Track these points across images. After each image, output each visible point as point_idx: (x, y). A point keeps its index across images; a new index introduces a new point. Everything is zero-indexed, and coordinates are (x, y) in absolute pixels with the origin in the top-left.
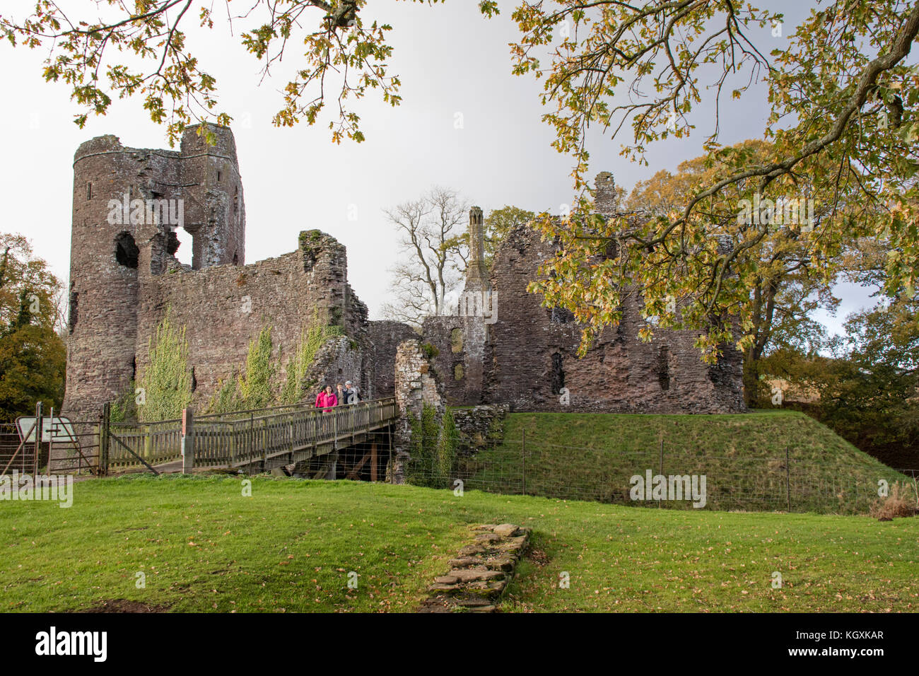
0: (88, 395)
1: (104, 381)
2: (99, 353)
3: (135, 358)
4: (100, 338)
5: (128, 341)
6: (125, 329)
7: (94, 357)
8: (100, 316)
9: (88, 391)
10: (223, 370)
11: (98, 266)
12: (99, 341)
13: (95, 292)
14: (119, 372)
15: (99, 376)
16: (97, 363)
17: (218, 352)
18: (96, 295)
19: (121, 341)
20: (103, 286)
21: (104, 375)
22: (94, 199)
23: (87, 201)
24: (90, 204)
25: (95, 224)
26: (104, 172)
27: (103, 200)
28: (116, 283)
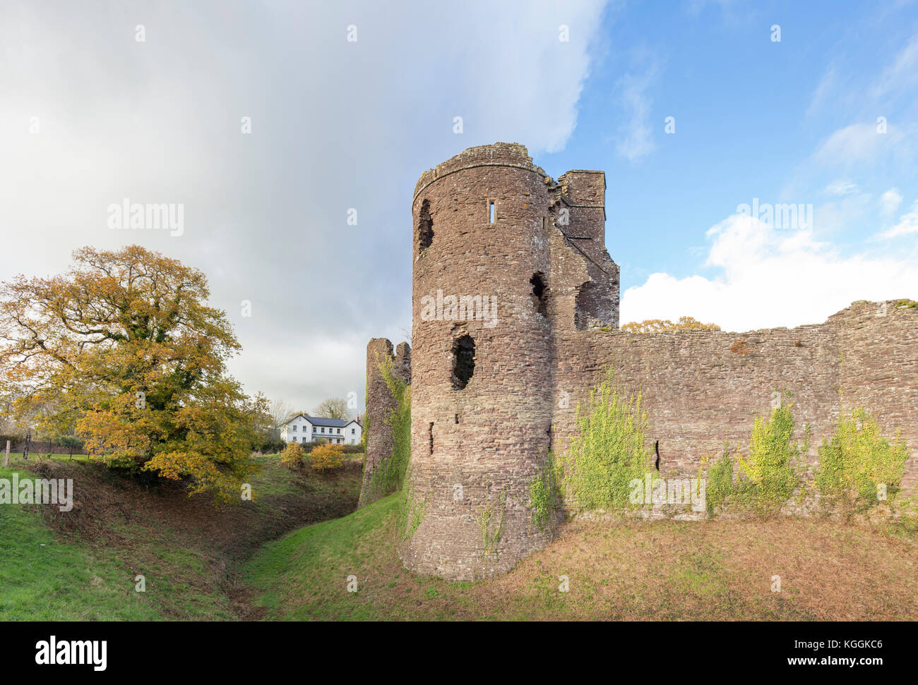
0: (500, 468)
1: (523, 451)
2: (514, 417)
3: (550, 426)
4: (516, 398)
5: (545, 404)
6: (543, 390)
7: (508, 420)
8: (515, 371)
9: (501, 463)
10: (709, 448)
11: (512, 308)
12: (515, 401)
13: (507, 339)
14: (538, 441)
15: (515, 445)
16: (513, 429)
17: (702, 426)
18: (509, 344)
19: (539, 403)
20: (519, 334)
21: (522, 444)
22: (501, 222)
23: (488, 224)
24: (494, 227)
25: (504, 254)
26: (515, 190)
27: (515, 227)
28: (533, 333)
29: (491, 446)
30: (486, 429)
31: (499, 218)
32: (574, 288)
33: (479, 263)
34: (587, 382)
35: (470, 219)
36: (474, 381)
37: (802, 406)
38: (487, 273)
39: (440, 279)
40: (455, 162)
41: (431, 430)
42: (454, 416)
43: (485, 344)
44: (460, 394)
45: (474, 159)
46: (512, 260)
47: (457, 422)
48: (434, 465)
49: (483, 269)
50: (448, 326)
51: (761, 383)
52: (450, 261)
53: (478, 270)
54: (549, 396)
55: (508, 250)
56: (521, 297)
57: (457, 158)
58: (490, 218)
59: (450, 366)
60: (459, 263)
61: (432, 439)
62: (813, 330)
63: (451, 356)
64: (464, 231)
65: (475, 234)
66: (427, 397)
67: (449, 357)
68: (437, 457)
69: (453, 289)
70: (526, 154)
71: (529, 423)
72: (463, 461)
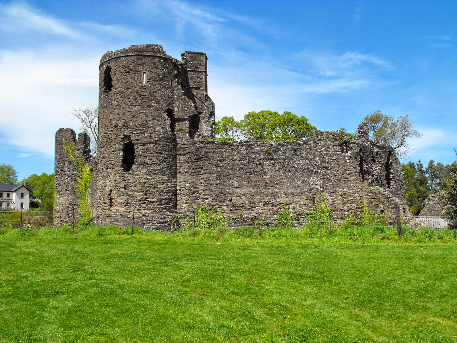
1: (161, 205)
2: (156, 187)
3: (176, 191)
4: (157, 177)
5: (173, 180)
7: (153, 188)
8: (157, 162)
13: (152, 145)
14: (170, 200)
15: (157, 202)
16: (156, 193)
17: (252, 190)
18: (153, 148)
19: (170, 179)
20: (159, 142)
21: (161, 202)
22: (149, 84)
23: (142, 84)
24: (145, 86)
25: (151, 100)
26: (156, 68)
27: (156, 86)
28: (167, 142)
29: (144, 203)
30: (141, 193)
31: (148, 82)
32: (188, 117)
33: (137, 104)
34: (195, 167)
35: (132, 81)
36: (134, 167)
37: (297, 180)
38: (142, 110)
39: (116, 111)
40: (125, 51)
41: (110, 194)
42: (124, 186)
43: (140, 147)
44: (127, 174)
45: (135, 51)
46: (155, 103)
47: (125, 190)
48: (113, 214)
49: (139, 107)
50: (120, 136)
51: (279, 168)
52: (121, 101)
53: (137, 108)
54: (175, 175)
55: (153, 98)
56: (160, 122)
57: (126, 49)
58: (143, 81)
59: (121, 159)
60: (127, 103)
61: (111, 199)
62: (301, 142)
63: (122, 153)
64: (129, 87)
65: (136, 89)
66: (108, 176)
67: (121, 154)
68: (114, 209)
69: (123, 117)
70: (162, 50)
71: (165, 190)
72: (129, 211)
